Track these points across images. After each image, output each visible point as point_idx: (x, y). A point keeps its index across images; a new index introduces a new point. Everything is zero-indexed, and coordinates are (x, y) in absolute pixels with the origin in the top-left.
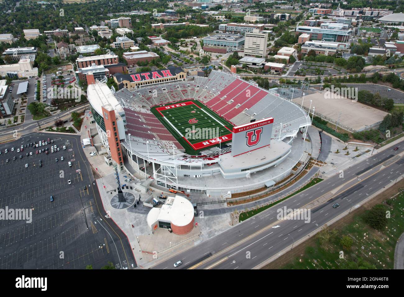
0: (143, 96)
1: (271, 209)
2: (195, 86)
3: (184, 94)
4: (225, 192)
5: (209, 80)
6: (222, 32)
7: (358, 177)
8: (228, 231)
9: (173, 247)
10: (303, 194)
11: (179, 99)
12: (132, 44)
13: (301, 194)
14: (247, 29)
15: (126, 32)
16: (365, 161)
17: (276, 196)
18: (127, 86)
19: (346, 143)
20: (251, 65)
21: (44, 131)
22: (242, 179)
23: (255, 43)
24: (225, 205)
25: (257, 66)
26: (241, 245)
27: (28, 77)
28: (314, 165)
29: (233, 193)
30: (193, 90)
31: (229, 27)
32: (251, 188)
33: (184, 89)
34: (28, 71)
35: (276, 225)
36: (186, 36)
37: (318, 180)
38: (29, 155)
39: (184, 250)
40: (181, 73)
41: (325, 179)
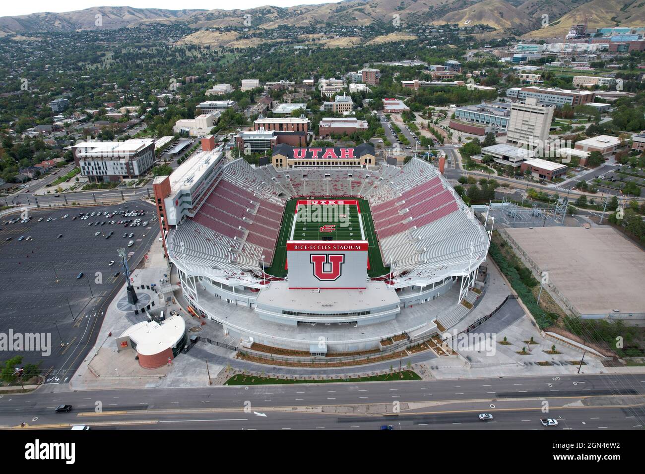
0: (291, 180)
1: (284, 387)
2: (377, 178)
3: (353, 187)
4: (246, 336)
5: (402, 172)
6: (511, 100)
7: (494, 401)
8: (198, 389)
9: (121, 378)
10: (357, 387)
11: (342, 194)
12: (349, 107)
13: (354, 386)
14: (556, 98)
15: (358, 89)
16: (549, 379)
17: (313, 373)
18: (282, 163)
19: (543, 332)
20: (500, 158)
21: (149, 201)
22: (281, 326)
23: (527, 123)
24: (233, 355)
25: (511, 161)
26: (191, 414)
27: (199, 136)
28: (432, 349)
29: (257, 342)
30: (371, 183)
31: (524, 92)
32: (286, 345)
33: (359, 180)
34: (201, 129)
35: (262, 413)
36: (442, 102)
37: (410, 375)
38: (110, 223)
39: (129, 387)
40: (368, 157)
41: (425, 379)
